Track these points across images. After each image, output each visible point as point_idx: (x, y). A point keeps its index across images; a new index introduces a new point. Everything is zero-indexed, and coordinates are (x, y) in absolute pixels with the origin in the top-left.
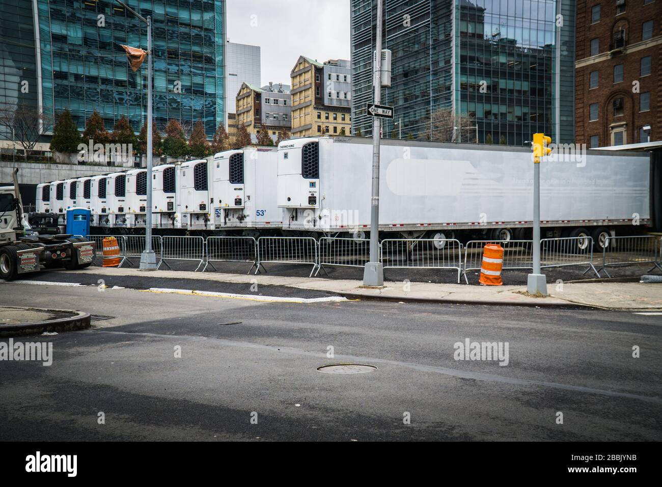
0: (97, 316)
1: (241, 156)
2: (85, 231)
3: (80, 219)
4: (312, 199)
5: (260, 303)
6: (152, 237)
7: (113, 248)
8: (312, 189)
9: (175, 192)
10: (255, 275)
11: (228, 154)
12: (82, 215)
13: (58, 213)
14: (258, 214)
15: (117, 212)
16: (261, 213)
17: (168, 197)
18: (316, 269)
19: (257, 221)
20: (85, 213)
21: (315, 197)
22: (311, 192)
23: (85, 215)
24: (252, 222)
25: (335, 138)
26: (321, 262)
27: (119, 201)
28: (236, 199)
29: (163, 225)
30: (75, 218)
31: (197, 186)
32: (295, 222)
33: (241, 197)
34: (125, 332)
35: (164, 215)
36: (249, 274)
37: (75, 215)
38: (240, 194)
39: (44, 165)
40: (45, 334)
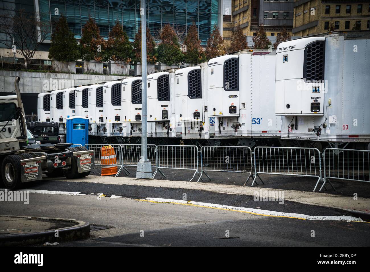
0: (96, 226)
1: (236, 61)
2: (84, 140)
3: (80, 128)
4: (315, 105)
5: (259, 217)
6: (148, 146)
7: (111, 157)
8: (316, 95)
9: (169, 100)
10: (252, 187)
11: (222, 59)
12: (81, 124)
13: (59, 122)
14: (254, 122)
15: (114, 121)
16: (257, 121)
17: (162, 106)
18: (321, 183)
19: (253, 129)
20: (84, 122)
21: (319, 103)
22: (314, 98)
23: (84, 124)
24: (248, 131)
25: (346, 35)
26: (327, 176)
27: (116, 110)
28: (230, 107)
29: (158, 134)
30: (75, 127)
31: (191, 93)
32: (294, 131)
33: (236, 104)
34: (123, 242)
35: (159, 123)
36: (246, 186)
37: (74, 124)
38: (235, 102)
39: (43, 74)
40: (47, 244)
